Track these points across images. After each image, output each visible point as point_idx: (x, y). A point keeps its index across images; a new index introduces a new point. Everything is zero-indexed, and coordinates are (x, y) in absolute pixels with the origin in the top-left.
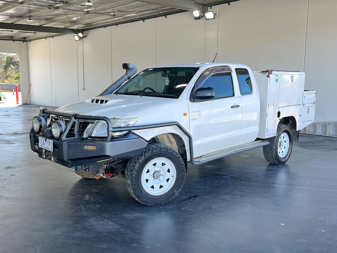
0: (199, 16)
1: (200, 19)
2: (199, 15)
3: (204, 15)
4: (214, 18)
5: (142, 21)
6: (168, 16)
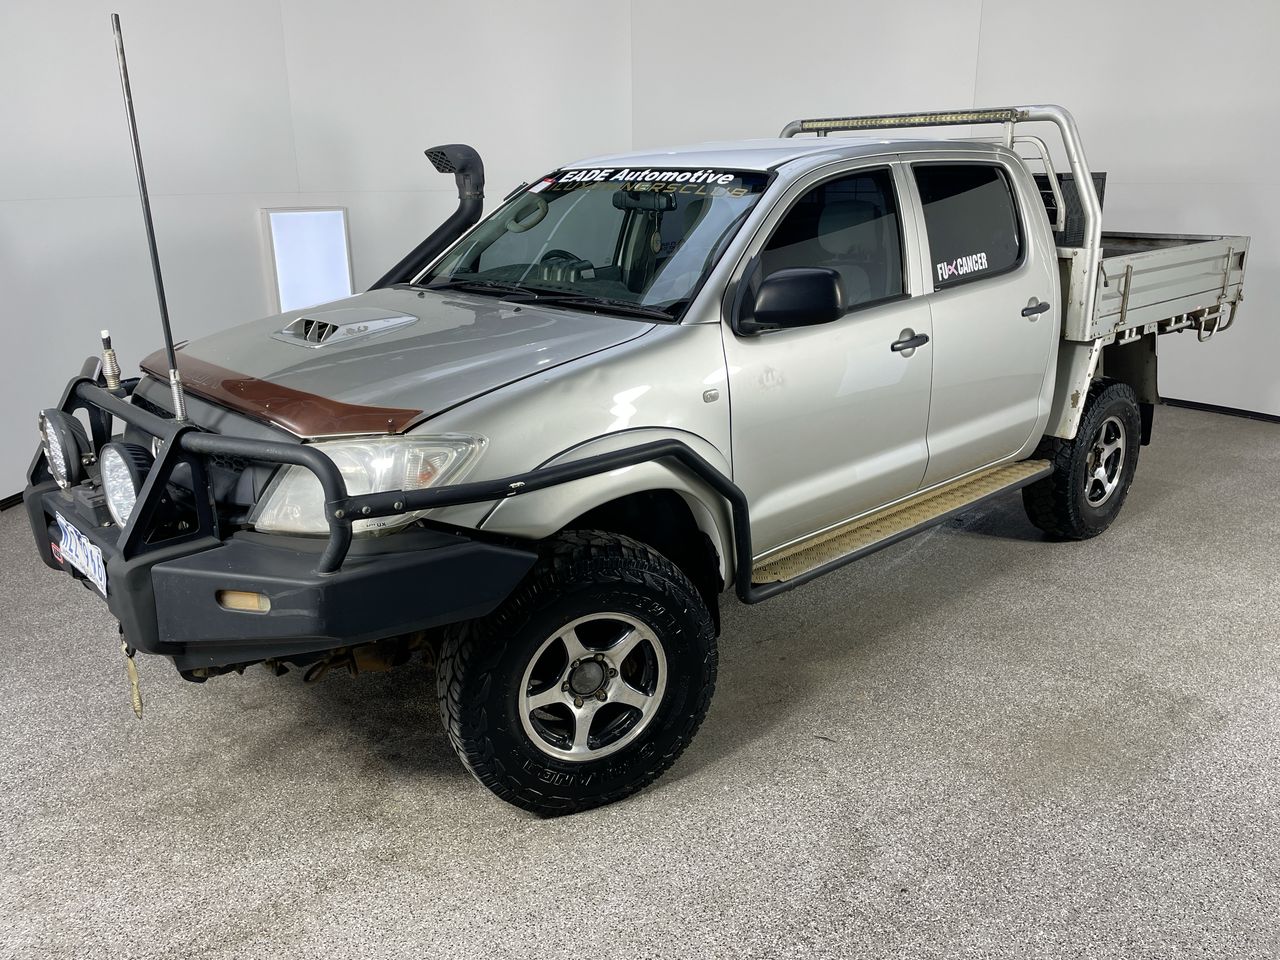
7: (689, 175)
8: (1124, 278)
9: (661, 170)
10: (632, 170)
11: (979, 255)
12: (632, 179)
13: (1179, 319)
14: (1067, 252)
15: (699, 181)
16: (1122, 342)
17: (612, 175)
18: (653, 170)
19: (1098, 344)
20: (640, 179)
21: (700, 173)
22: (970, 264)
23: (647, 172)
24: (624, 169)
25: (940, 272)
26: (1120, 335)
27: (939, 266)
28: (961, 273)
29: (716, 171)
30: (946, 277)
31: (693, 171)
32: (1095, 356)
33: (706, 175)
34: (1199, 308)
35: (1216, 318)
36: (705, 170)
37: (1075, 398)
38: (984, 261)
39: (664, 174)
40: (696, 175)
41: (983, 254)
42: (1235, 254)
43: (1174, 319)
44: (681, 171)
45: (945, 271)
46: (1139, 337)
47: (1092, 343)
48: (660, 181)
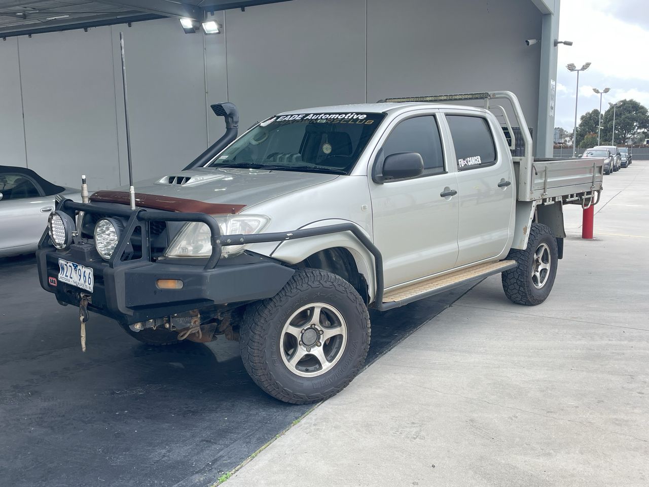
0: (192, 27)
1: (195, 32)
2: (193, 25)
3: (201, 26)
4: (219, 33)
5: (82, 30)
6: (133, 24)
7: (344, 115)
8: (544, 173)
9: (330, 114)
10: (314, 114)
11: (477, 157)
12: (315, 118)
13: (572, 196)
14: (517, 159)
15: (350, 118)
16: (546, 204)
17: (304, 117)
18: (325, 114)
19: (534, 204)
20: (319, 118)
21: (350, 115)
22: (473, 161)
23: (323, 115)
24: (310, 114)
25: (460, 163)
26: (544, 200)
27: (459, 160)
28: (469, 164)
29: (357, 114)
30: (463, 166)
31: (346, 114)
32: (533, 209)
33: (352, 115)
34: (581, 191)
35: (590, 198)
36: (352, 113)
37: (525, 230)
38: (479, 160)
39: (332, 115)
40: (348, 115)
41: (479, 157)
42: (597, 167)
43: (570, 195)
44: (340, 114)
45: (462, 163)
46: (553, 202)
47: (531, 202)
48: (330, 118)
